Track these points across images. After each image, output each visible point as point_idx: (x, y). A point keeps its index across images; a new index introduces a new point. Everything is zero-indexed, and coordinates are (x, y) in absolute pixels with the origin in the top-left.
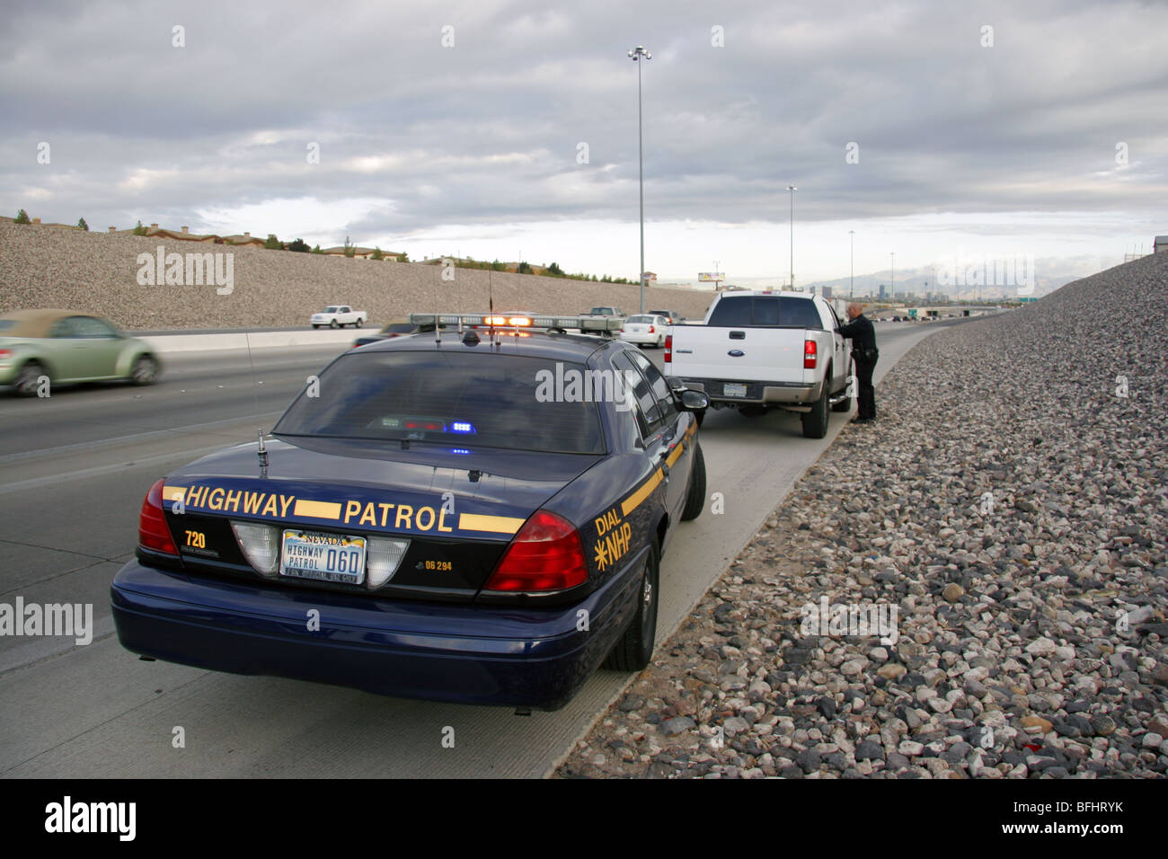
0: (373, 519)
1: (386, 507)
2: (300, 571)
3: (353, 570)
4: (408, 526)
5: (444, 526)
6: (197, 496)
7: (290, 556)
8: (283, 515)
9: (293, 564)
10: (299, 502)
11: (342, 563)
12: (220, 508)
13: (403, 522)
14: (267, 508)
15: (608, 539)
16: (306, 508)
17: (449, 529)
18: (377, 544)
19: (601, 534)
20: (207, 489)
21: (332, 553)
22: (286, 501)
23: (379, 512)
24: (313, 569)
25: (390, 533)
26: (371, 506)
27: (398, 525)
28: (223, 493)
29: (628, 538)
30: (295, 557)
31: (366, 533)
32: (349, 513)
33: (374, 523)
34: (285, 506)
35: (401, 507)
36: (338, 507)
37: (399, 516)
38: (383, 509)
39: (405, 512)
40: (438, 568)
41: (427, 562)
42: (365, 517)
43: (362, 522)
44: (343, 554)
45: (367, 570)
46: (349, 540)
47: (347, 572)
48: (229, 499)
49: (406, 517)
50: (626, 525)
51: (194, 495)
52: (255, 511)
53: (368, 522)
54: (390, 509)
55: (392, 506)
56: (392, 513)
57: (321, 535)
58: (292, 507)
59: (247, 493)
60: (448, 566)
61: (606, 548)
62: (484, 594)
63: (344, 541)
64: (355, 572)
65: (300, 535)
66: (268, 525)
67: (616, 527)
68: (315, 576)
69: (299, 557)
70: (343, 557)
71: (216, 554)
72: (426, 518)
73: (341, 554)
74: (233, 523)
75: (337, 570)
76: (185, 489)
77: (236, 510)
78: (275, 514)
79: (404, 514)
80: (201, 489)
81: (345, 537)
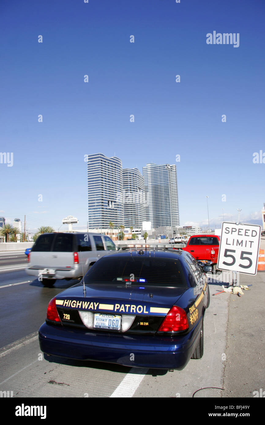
0: (124, 310)
1: (128, 306)
2: (100, 326)
3: (117, 325)
4: (135, 312)
5: (146, 311)
6: (67, 303)
7: (96, 322)
8: (95, 309)
9: (97, 324)
10: (100, 305)
11: (113, 324)
12: (75, 307)
13: (133, 310)
14: (90, 307)
15: (193, 314)
16: (103, 307)
17: (147, 312)
18: (125, 317)
19: (191, 313)
20: (71, 301)
21: (110, 321)
22: (96, 304)
23: (125, 307)
24: (104, 325)
25: (129, 314)
26: (123, 306)
27: (131, 311)
28: (76, 302)
29: (197, 314)
30: (98, 322)
31: (121, 314)
32: (116, 308)
33: (124, 311)
34: (96, 306)
35: (132, 306)
36: (112, 306)
37: (132, 309)
38: (126, 307)
39: (133, 307)
40: (144, 325)
41: (141, 323)
42: (121, 309)
43: (120, 311)
45: (121, 325)
46: (115, 316)
47: (115, 326)
48: (78, 304)
49: (134, 309)
50: (197, 310)
51: (66, 303)
52: (86, 308)
53: (122, 311)
54: (129, 307)
55: (129, 306)
56: (130, 308)
57: (107, 315)
58: (98, 306)
59: (83, 302)
60: (147, 324)
61: (192, 317)
62: (158, 332)
63: (114, 317)
64: (118, 326)
65: (100, 315)
66: (91, 312)
67: (194, 311)
68: (105, 328)
69: (99, 322)
70: (114, 322)
71: (73, 321)
72: (140, 309)
73: (113, 321)
74: (79, 311)
75: (112, 326)
76: (63, 301)
77: (80, 307)
78: (93, 309)
79: (133, 308)
80: (68, 301)
81: (114, 316)
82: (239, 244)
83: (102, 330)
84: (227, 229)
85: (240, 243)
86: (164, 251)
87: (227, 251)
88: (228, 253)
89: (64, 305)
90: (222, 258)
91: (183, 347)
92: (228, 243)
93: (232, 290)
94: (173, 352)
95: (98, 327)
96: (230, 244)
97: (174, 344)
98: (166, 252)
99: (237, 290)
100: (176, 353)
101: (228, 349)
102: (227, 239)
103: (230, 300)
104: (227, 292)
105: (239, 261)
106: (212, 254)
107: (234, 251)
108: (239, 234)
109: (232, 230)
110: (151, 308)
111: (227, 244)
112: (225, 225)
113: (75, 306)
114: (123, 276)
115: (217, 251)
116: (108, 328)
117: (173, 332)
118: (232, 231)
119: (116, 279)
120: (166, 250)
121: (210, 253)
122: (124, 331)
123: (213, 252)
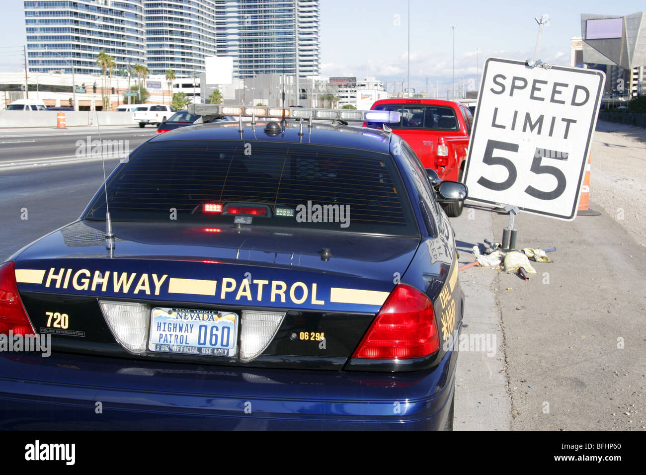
0: (248, 295)
1: (261, 283)
2: (171, 347)
3: (225, 343)
4: (283, 300)
5: (317, 299)
6: (59, 278)
7: (159, 332)
8: (157, 292)
9: (162, 340)
10: (172, 281)
11: (214, 337)
12: (86, 289)
13: (278, 296)
14: (139, 287)
15: (447, 311)
16: (179, 286)
17: (322, 303)
18: (250, 317)
19: (443, 307)
20: (70, 271)
21: (203, 329)
22: (159, 279)
23: (254, 288)
24: (185, 344)
25: (266, 306)
26: (245, 282)
27: (273, 299)
28: (88, 274)
29: (454, 313)
30: (164, 334)
31: (238, 308)
32: (224, 290)
33: (250, 298)
34: (158, 285)
35: (275, 283)
36: (214, 283)
37: (274, 292)
38: (257, 285)
39: (279, 287)
40: (312, 339)
42: (240, 293)
43: (238, 298)
44: (215, 329)
45: (239, 342)
46: (220, 315)
47: (219, 346)
48: (96, 280)
49: (281, 292)
50: (454, 300)
51: (55, 277)
52: (126, 290)
53: (244, 298)
54: (264, 285)
55: (266, 282)
56: (267, 289)
57: (192, 311)
58: (165, 285)
59: (115, 274)
60: (320, 337)
61: (446, 321)
62: (354, 362)
63: (215, 316)
64: (227, 345)
65: (170, 313)
66: (140, 302)
68: (186, 351)
69: (168, 333)
70: (215, 332)
71: (81, 334)
72: (299, 292)
73: (212, 328)
74: (101, 302)
75: (208, 344)
76: (43, 272)
77: (104, 289)
78: (148, 292)
79: (278, 289)
80: (62, 270)
81: (216, 313)
82: (532, 128)
83: (178, 357)
84: (499, 80)
85: (533, 124)
86: (337, 128)
87: (492, 145)
88: (497, 153)
89: (48, 285)
90: (476, 169)
91: (428, 406)
92: (497, 123)
93: (502, 260)
94: (398, 417)
95: (163, 350)
96: (503, 127)
97: (399, 395)
98: (341, 131)
99: (515, 260)
100: (408, 421)
102: (496, 110)
103: (499, 290)
104: (487, 265)
105: (526, 177)
106: (440, 154)
107: (514, 148)
108: (532, 97)
109: (513, 83)
110: (334, 291)
111: (494, 125)
112: (495, 68)
113: (86, 287)
114: (223, 198)
115: (460, 147)
116: (196, 352)
117: (397, 361)
118: (513, 87)
119: (202, 208)
120: (341, 128)
121: (435, 152)
122: (248, 360)
123: (442, 151)
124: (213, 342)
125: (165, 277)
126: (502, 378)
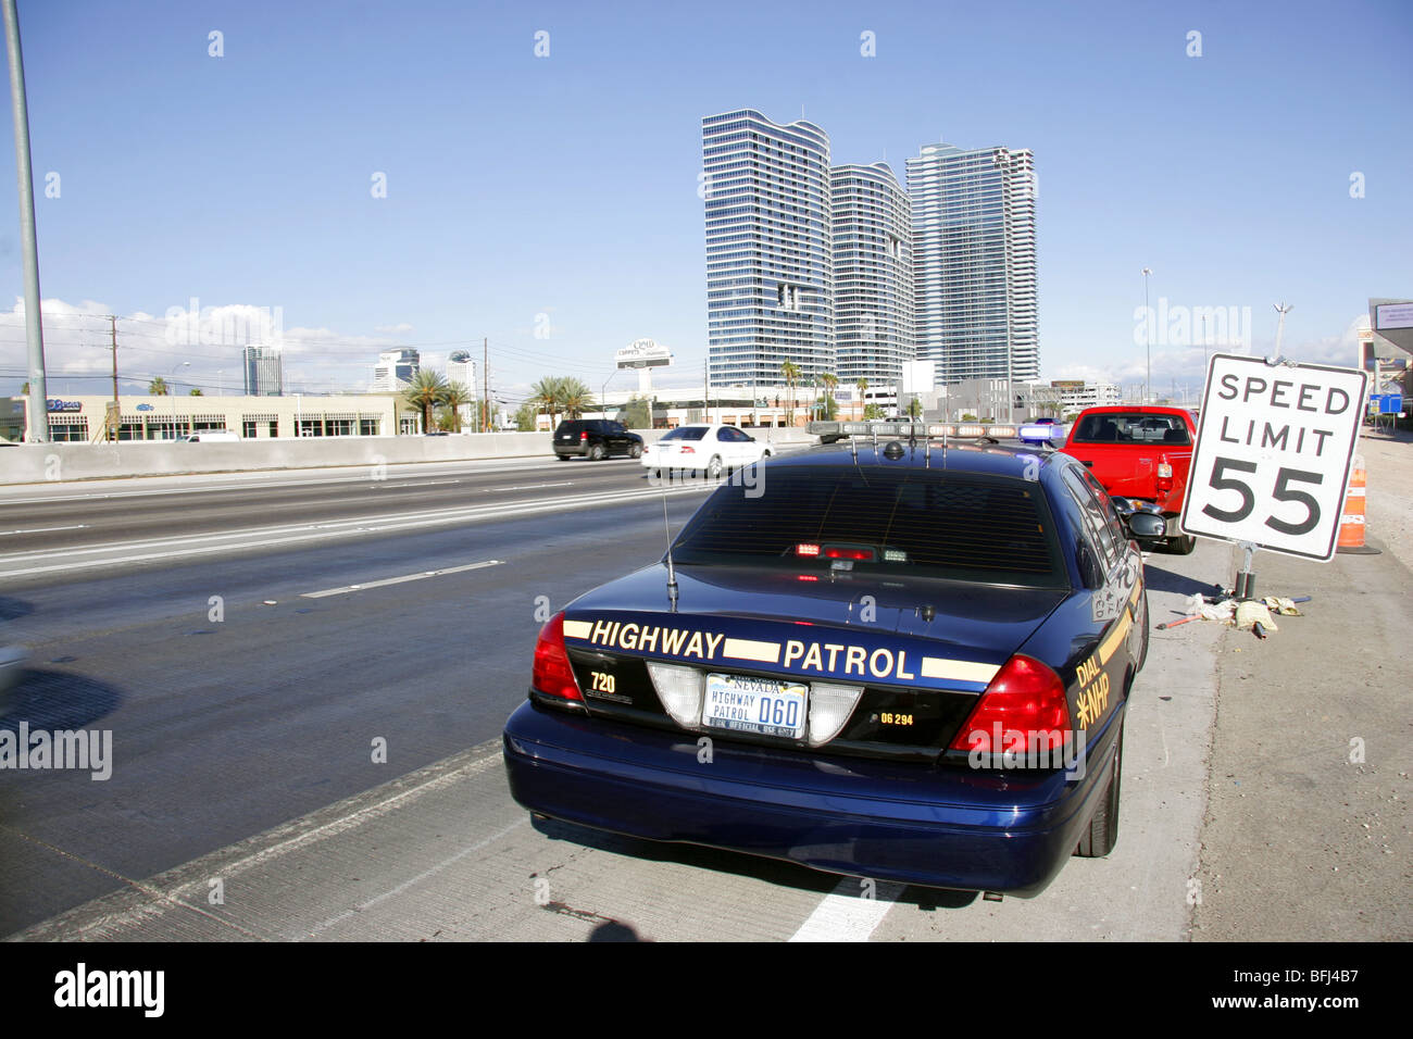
0: (818, 663)
1: (834, 649)
2: (727, 723)
3: (791, 722)
4: (861, 671)
5: (905, 671)
6: (606, 632)
7: (715, 704)
8: (710, 656)
9: (718, 713)
10: (729, 642)
11: (778, 713)
12: (633, 647)
13: (855, 666)
14: (690, 648)
15: (1088, 691)
16: (737, 649)
17: (910, 676)
18: (822, 691)
19: (1082, 685)
20: (618, 625)
21: (766, 702)
22: (714, 638)
23: (825, 655)
24: (743, 720)
25: (838, 678)
26: (815, 647)
27: (848, 670)
28: (636, 629)
29: (1106, 691)
30: (720, 706)
31: (806, 678)
32: (789, 655)
33: (819, 668)
34: (712, 646)
35: (852, 649)
36: (776, 647)
37: (850, 660)
38: (829, 651)
39: (856, 655)
40: (897, 722)
41: (883, 714)
42: (808, 661)
43: (805, 666)
44: (779, 703)
45: (808, 722)
46: (786, 687)
47: (783, 724)
48: (644, 636)
49: (859, 662)
50: (1104, 676)
51: (602, 632)
52: (676, 651)
53: (812, 667)
54: (838, 652)
55: (841, 648)
56: (841, 656)
57: (753, 681)
58: (720, 647)
59: (666, 631)
60: (908, 720)
61: (1087, 703)
62: (950, 754)
63: (781, 688)
64: (794, 724)
65: (727, 680)
66: (692, 666)
67: (1095, 678)
68: (745, 728)
69: (725, 706)
70: (779, 707)
71: (627, 700)
72: (881, 662)
73: (776, 703)
74: (648, 663)
75: (771, 722)
76: (591, 625)
77: (652, 649)
78: (700, 655)
79: (856, 657)
80: (610, 624)
81: (781, 684)
82: (1274, 442)
83: (735, 735)
84: (1228, 381)
85: (1276, 437)
86: (984, 447)
87: (1221, 464)
88: (1228, 474)
89: (594, 641)
90: (1201, 492)
91: (1046, 816)
92: (1227, 436)
93: (1234, 611)
94: (1003, 829)
95: (718, 725)
96: (1236, 441)
97: (1008, 799)
98: (990, 451)
99: (1251, 612)
100: (1017, 834)
101: (1213, 826)
102: (1226, 419)
103: (1223, 648)
104: (1213, 618)
105: (1266, 505)
106: (1163, 475)
107: (1250, 467)
108: (1273, 403)
109: (1248, 386)
110: (926, 661)
111: (1224, 438)
112: (1223, 367)
113: (632, 645)
114: (821, 538)
115: (1182, 468)
116: (757, 730)
118: (1248, 390)
119: (795, 550)
120: (989, 448)
121: (1155, 473)
122: (818, 745)
123: (1165, 471)
124: (777, 720)
125: (720, 636)
126: (1201, 771)
